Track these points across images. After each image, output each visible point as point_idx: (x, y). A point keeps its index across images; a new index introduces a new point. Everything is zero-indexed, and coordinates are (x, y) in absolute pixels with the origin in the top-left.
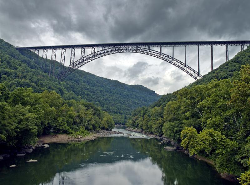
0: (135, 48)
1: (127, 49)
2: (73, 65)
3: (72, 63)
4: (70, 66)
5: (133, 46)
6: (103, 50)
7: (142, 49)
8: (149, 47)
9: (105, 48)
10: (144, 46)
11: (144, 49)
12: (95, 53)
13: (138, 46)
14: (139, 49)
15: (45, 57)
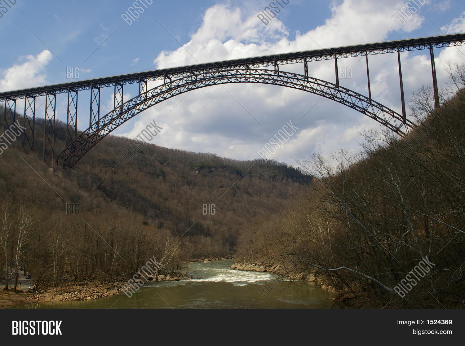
0: (242, 72)
1: (223, 76)
2: (98, 127)
3: (94, 122)
4: (89, 129)
5: (237, 68)
6: (165, 84)
7: (261, 72)
8: (276, 64)
9: (170, 79)
10: (265, 64)
11: (266, 71)
12: (147, 92)
13: (251, 66)
14: (252, 72)
15: (30, 114)
